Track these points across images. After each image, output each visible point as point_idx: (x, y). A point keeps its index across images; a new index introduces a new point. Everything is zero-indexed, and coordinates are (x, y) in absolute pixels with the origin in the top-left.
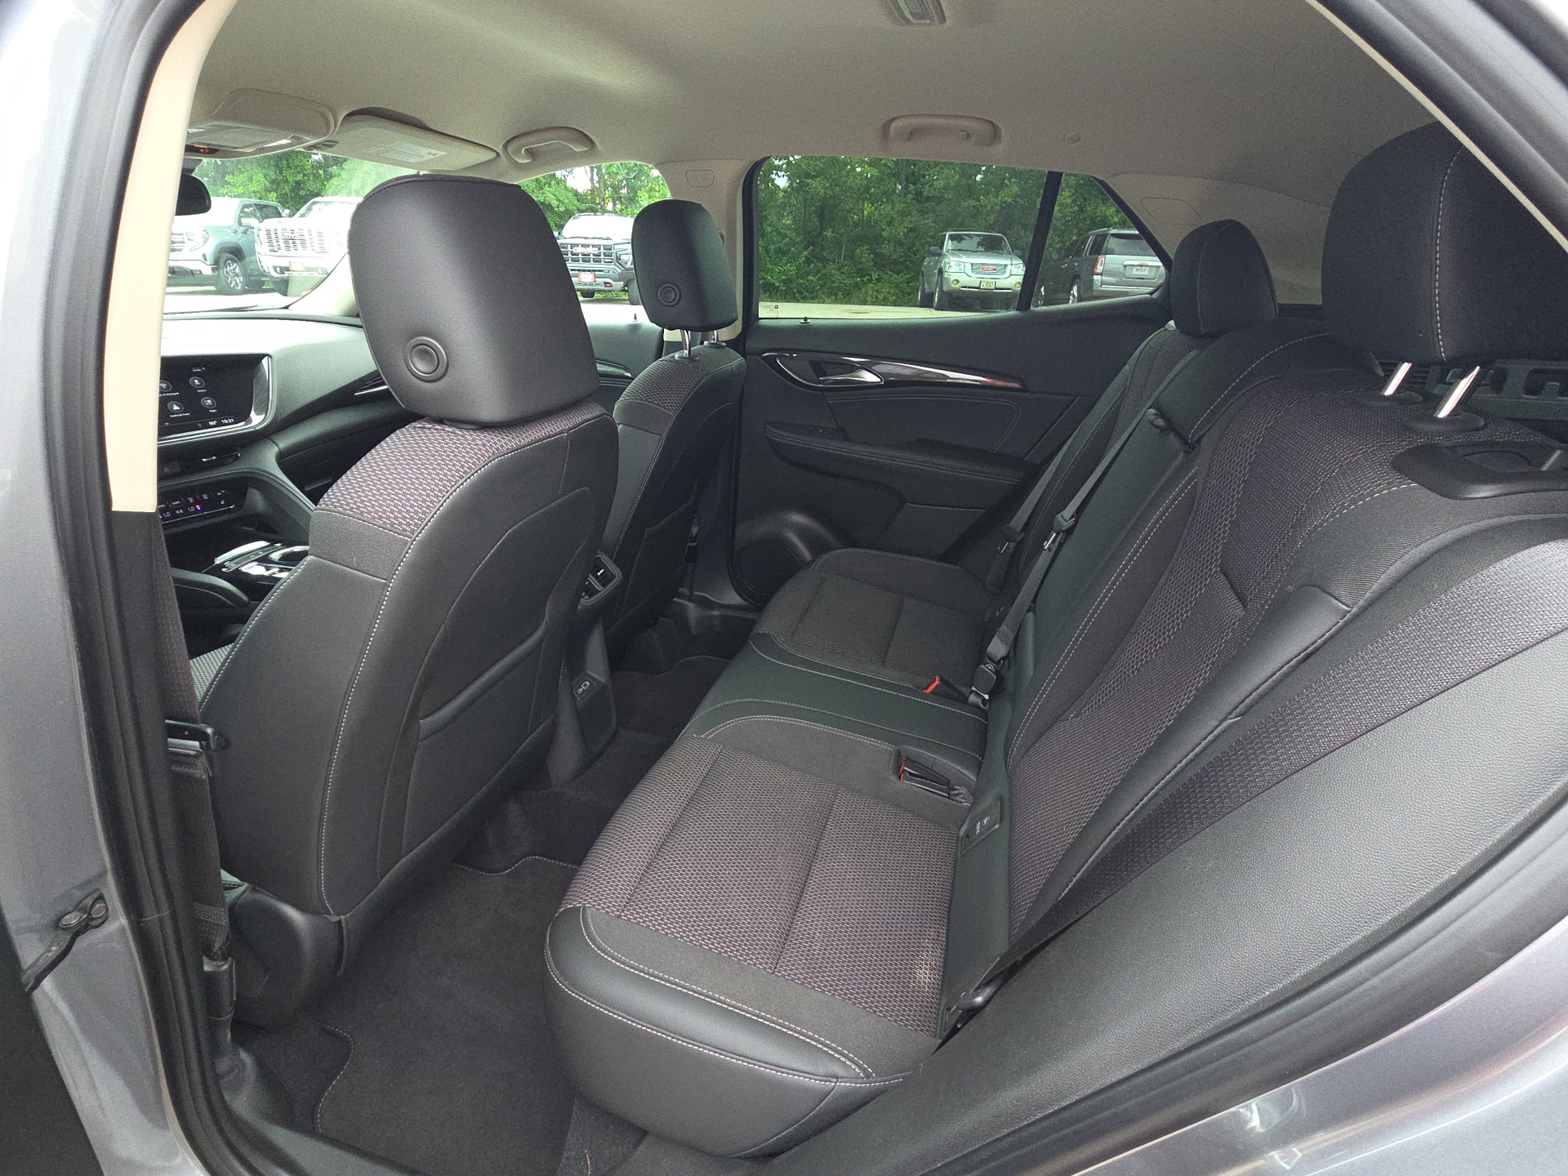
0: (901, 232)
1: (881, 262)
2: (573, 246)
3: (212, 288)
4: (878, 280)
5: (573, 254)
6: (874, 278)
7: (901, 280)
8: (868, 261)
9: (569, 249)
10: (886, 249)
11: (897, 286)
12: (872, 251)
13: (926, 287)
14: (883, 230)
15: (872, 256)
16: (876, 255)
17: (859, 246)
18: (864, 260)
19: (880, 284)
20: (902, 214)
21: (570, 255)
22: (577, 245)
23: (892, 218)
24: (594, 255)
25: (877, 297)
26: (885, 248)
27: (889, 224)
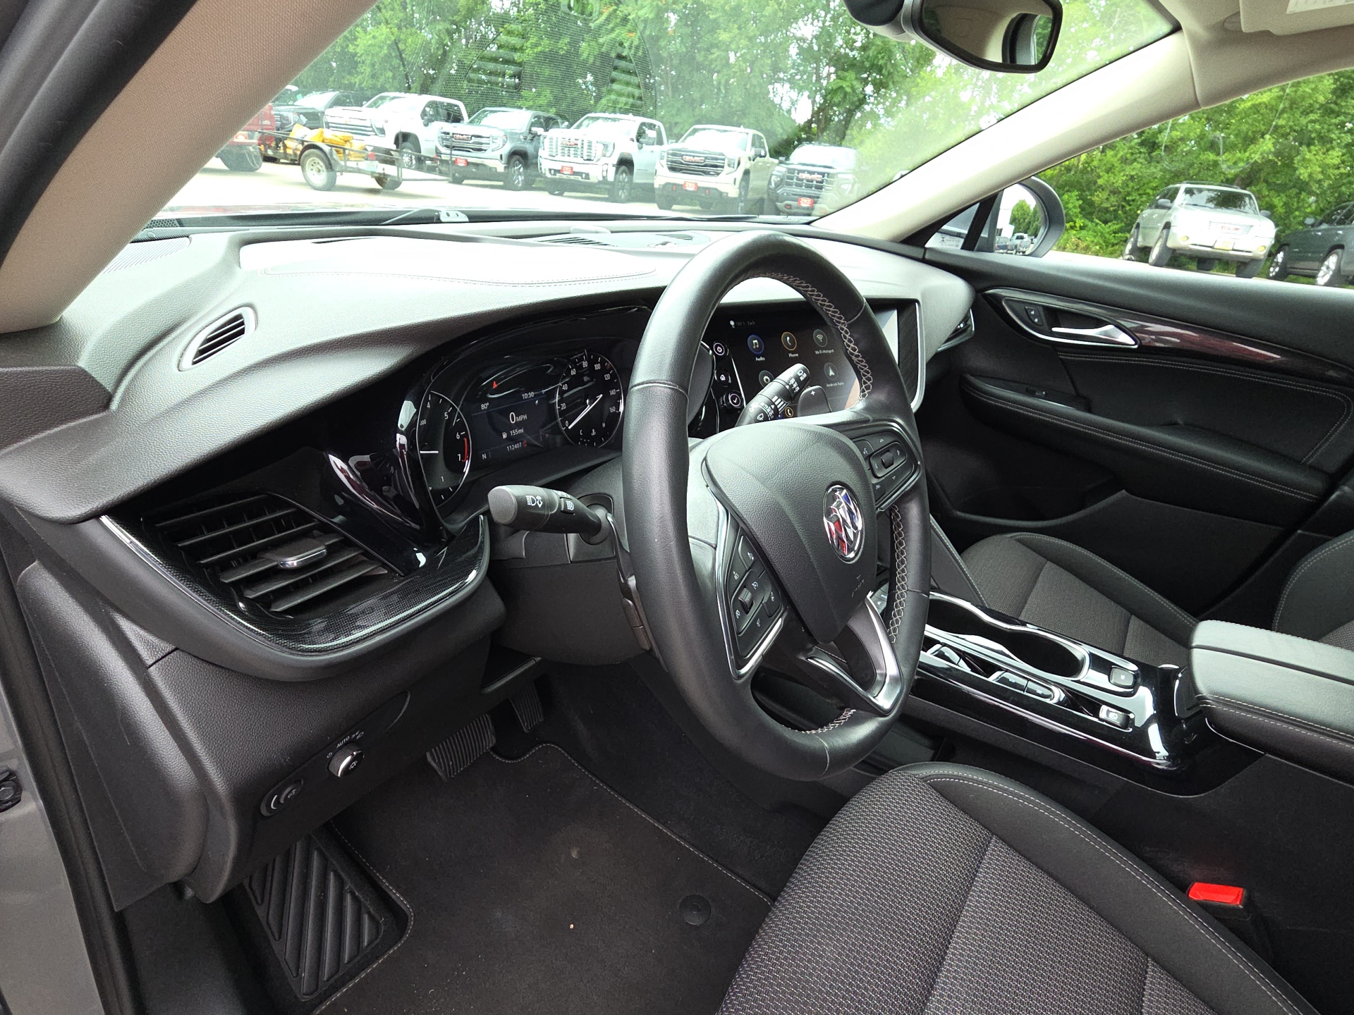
0: (1119, 180)
1: (1089, 210)
2: (800, 171)
3: (501, 183)
4: (1082, 228)
5: (798, 179)
6: (1077, 225)
7: (1107, 230)
8: (1075, 207)
9: (796, 174)
10: (1099, 198)
11: (1102, 235)
12: (1080, 197)
13: (1140, 239)
14: (1099, 177)
15: (1081, 202)
16: (1084, 200)
17: (1068, 191)
18: (1070, 206)
19: (1084, 232)
20: (1124, 161)
21: (795, 180)
22: (803, 171)
23: (1113, 165)
24: (817, 182)
25: (1077, 246)
26: (1098, 196)
27: (1108, 171)
